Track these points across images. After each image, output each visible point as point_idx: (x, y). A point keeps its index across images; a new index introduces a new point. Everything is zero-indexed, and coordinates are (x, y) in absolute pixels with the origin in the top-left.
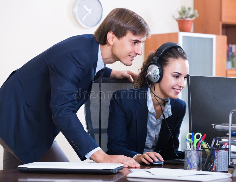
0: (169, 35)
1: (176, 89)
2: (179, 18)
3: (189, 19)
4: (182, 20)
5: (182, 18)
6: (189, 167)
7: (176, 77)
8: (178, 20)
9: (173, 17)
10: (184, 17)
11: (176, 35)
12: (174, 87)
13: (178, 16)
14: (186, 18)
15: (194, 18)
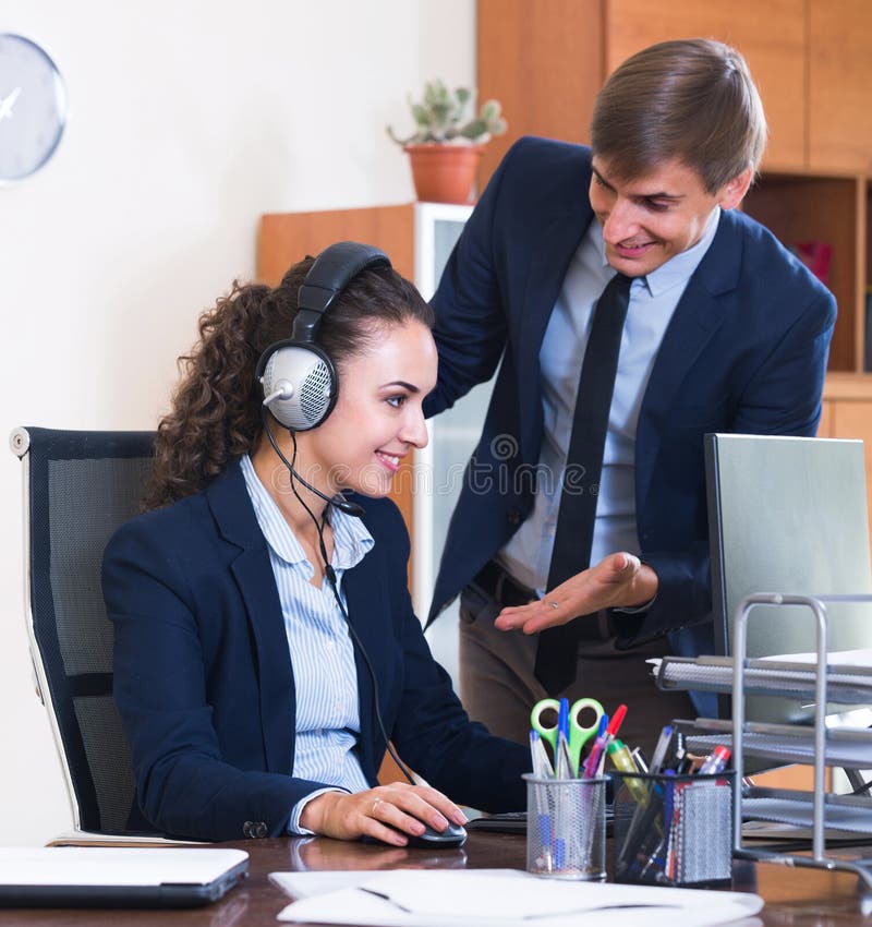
0: (374, 215)
1: (390, 455)
2: (414, 138)
3: (460, 142)
4: (430, 144)
5: (430, 137)
6: (549, 858)
7: (395, 403)
8: (411, 145)
9: (389, 130)
10: (439, 133)
11: (405, 216)
12: (386, 444)
13: (408, 128)
14: (449, 136)
15: (485, 138)
